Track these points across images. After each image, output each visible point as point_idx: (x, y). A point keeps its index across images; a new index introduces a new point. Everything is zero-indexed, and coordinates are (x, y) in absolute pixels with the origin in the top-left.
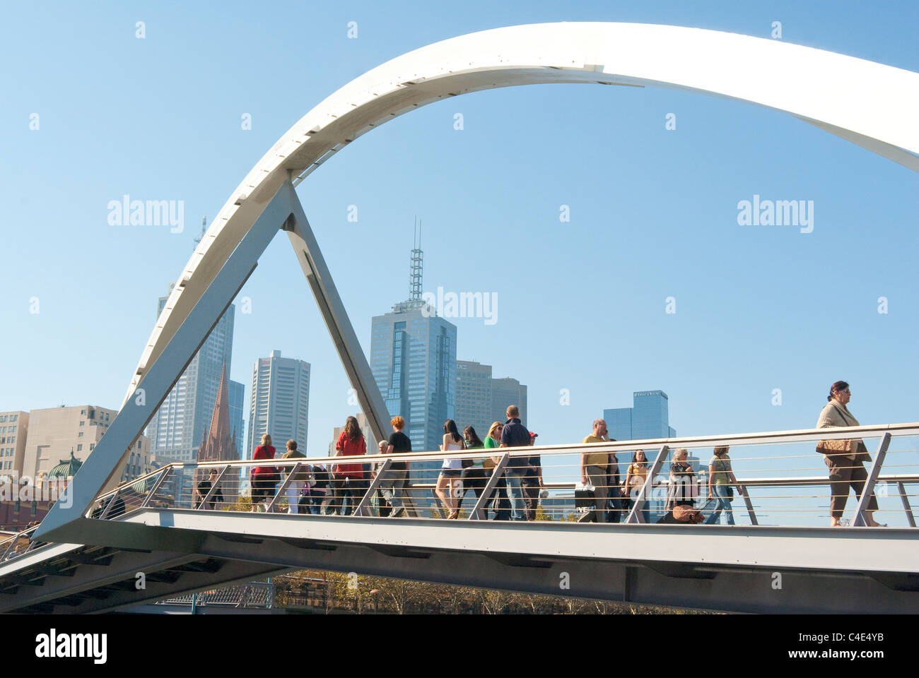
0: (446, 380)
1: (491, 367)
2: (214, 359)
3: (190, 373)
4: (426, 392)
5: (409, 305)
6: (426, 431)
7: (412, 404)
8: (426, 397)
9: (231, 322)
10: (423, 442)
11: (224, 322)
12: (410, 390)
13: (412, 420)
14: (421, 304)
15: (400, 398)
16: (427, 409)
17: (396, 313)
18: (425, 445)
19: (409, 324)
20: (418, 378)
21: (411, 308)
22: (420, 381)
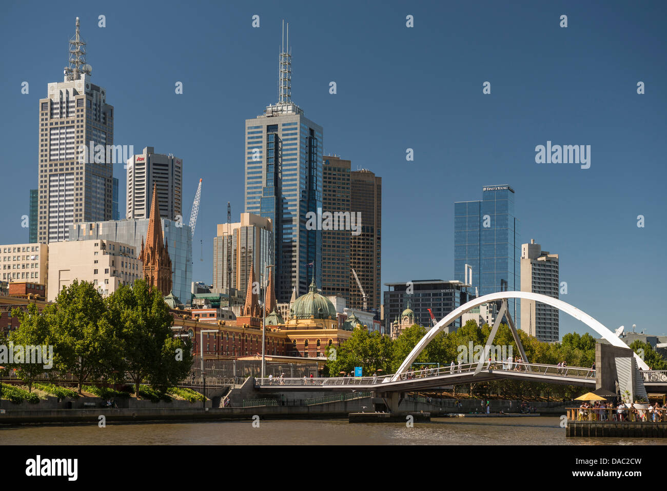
0: (314, 179)
1: (350, 162)
3: (77, 174)
4: (298, 190)
5: (280, 108)
6: (298, 226)
7: (284, 201)
8: (298, 195)
9: (110, 123)
10: (295, 236)
11: (105, 123)
12: (283, 188)
13: (285, 216)
14: (290, 108)
15: (274, 196)
16: (298, 205)
17: (268, 117)
18: (297, 239)
19: (280, 127)
20: (290, 178)
21: (282, 110)
22: (292, 180)
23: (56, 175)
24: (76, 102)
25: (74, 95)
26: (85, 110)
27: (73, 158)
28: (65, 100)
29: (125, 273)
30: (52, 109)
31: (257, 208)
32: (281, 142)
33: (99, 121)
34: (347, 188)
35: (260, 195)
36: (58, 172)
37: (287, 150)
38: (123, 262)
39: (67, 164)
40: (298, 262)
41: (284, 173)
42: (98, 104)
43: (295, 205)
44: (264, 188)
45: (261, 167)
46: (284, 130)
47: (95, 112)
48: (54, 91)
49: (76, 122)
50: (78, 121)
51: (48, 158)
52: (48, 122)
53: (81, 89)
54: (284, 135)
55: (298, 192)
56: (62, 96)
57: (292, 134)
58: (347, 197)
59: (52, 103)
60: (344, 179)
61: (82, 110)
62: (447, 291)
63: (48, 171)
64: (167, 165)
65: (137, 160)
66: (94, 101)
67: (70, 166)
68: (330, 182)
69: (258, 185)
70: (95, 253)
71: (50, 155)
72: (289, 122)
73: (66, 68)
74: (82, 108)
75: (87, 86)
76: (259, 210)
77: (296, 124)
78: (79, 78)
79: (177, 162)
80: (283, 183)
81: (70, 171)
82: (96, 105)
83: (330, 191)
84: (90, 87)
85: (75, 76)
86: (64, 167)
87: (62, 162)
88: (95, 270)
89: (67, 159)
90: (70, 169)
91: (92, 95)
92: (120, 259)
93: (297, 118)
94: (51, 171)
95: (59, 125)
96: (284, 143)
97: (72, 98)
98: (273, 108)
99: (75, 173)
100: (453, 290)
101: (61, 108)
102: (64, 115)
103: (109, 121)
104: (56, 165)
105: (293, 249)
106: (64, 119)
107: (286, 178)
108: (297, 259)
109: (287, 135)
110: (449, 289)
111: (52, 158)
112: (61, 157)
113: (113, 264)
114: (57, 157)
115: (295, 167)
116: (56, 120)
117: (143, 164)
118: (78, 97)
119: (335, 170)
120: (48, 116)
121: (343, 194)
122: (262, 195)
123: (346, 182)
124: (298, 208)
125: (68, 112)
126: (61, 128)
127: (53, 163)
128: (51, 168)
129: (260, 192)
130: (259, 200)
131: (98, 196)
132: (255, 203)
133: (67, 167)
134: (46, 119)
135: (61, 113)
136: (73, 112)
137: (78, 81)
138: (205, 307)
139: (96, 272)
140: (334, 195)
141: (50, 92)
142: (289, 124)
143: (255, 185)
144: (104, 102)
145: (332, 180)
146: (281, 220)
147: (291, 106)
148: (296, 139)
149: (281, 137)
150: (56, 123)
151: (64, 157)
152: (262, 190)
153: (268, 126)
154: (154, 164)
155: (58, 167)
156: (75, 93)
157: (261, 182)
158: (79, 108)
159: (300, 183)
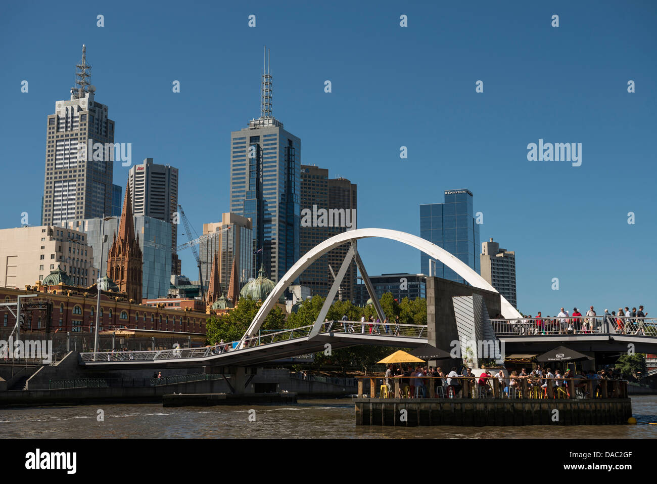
0: (293, 183)
1: (327, 170)
2: (99, 168)
3: (79, 180)
4: (277, 193)
5: (261, 122)
6: (277, 225)
7: (265, 203)
8: (277, 198)
9: (111, 136)
10: (275, 234)
11: (106, 136)
12: (264, 192)
13: (265, 217)
14: (271, 121)
15: (256, 199)
16: (277, 207)
17: (251, 129)
18: (277, 237)
19: (262, 138)
20: (270, 182)
21: (263, 124)
22: (272, 184)
23: (60, 182)
24: (80, 117)
25: (78, 112)
26: (87, 124)
27: (76, 167)
28: (70, 115)
29: (72, 258)
30: (58, 124)
31: (240, 209)
32: (263, 151)
33: (101, 134)
34: (325, 194)
35: (243, 198)
36: (63, 179)
37: (268, 158)
38: (70, 248)
39: (70, 172)
40: (277, 257)
41: (264, 178)
42: (100, 119)
43: (275, 207)
44: (247, 192)
45: (244, 173)
46: (265, 141)
47: (97, 126)
48: (61, 108)
49: (79, 134)
50: (81, 134)
51: (53, 167)
52: (55, 135)
53: (85, 106)
54: (264, 145)
55: (277, 195)
56: (68, 112)
57: (272, 144)
58: (325, 201)
59: (59, 119)
60: (322, 186)
61: (85, 125)
62: (413, 283)
63: (53, 178)
64: (164, 174)
65: (138, 170)
66: (96, 116)
67: (72, 174)
68: (310, 188)
69: (242, 189)
70: (42, 238)
71: (56, 164)
72: (270, 133)
73: (73, 88)
74: (85, 122)
75: (90, 103)
76: (242, 212)
77: (275, 135)
78: (84, 96)
79: (173, 171)
80: (264, 187)
81: (73, 178)
82: (98, 120)
83: (309, 196)
84: (93, 104)
85: (80, 95)
86: (68, 174)
87: (66, 170)
88: (41, 256)
89: (70, 167)
90: (73, 176)
91: (94, 111)
92: (67, 245)
93: (276, 130)
94: (56, 178)
95: (64, 138)
96: (265, 152)
97: (76, 114)
98: (256, 122)
99: (77, 180)
100: (418, 283)
101: (67, 122)
102: (69, 129)
103: (110, 134)
104: (60, 173)
105: (272, 246)
106: (69, 133)
107: (267, 183)
108: (276, 255)
109: (268, 145)
110: (415, 281)
111: (57, 166)
112: (66, 166)
113: (59, 249)
114: (62, 166)
115: (274, 173)
116: (62, 134)
117: (143, 173)
118: (82, 113)
119: (314, 177)
120: (55, 130)
121: (321, 199)
122: (245, 198)
123: (324, 188)
124: (277, 209)
125: (72, 126)
126: (66, 140)
127: (58, 171)
128: (56, 176)
129: (244, 196)
130: (243, 203)
131: (98, 200)
132: (239, 205)
133: (70, 174)
134: (53, 133)
135: (67, 127)
136: (77, 126)
137: (82, 99)
138: (179, 296)
139: (42, 257)
140: (313, 200)
141: (57, 109)
142: (270, 135)
143: (239, 190)
144: (106, 117)
145: (312, 187)
146: (262, 220)
147: (271, 120)
148: (275, 148)
149: (262, 147)
150: (62, 136)
151: (67, 165)
152: (245, 193)
153: (251, 137)
154: (152, 173)
155: (63, 175)
156: (80, 109)
157: (244, 187)
158: (82, 122)
159: (280, 187)
